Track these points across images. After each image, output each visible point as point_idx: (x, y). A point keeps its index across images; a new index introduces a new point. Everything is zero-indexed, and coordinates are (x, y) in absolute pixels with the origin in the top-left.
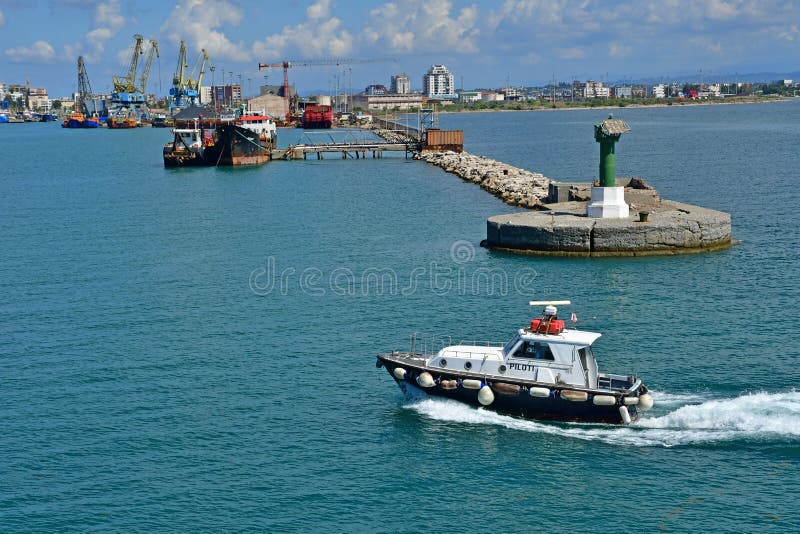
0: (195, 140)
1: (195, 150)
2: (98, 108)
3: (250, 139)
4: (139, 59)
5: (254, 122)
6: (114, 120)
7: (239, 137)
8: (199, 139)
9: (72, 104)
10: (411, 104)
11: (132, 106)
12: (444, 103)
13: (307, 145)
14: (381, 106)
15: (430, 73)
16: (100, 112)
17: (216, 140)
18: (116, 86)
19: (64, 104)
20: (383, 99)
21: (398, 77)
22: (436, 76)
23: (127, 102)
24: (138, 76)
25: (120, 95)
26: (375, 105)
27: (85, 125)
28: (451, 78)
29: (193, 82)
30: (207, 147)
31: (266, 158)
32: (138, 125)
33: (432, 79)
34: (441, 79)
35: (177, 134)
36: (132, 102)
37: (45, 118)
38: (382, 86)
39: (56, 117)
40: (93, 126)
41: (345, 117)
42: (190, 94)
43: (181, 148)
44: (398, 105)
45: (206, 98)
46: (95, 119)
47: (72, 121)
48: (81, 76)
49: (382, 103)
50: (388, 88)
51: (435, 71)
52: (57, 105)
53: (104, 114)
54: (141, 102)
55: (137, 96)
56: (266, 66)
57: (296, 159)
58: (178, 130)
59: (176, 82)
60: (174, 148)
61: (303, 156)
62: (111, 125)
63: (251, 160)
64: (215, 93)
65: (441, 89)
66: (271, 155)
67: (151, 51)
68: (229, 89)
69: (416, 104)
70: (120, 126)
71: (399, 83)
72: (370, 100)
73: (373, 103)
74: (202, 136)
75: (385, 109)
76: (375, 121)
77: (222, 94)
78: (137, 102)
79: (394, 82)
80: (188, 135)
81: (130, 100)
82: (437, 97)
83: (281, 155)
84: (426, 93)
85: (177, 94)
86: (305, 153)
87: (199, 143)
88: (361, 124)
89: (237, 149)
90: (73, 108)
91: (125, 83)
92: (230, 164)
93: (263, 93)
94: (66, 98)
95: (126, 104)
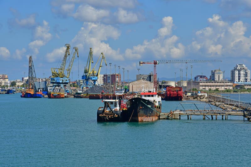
0: (116, 106)
1: (116, 111)
2: (42, 86)
3: (150, 106)
4: (68, 58)
5: (149, 96)
6: (52, 93)
7: (143, 105)
8: (118, 105)
9: (22, 83)
10: (226, 87)
11: (62, 85)
12: (246, 87)
13: (181, 111)
14: (207, 88)
15: (235, 69)
16: (43, 89)
17: (129, 106)
18: (53, 73)
19: (17, 84)
20: (208, 84)
21: (215, 71)
22: (239, 71)
23: (59, 83)
24: (66, 68)
25: (55, 79)
26: (204, 87)
27: (34, 96)
28: (249, 71)
29: (95, 72)
30: (123, 110)
31: (157, 118)
32: (66, 97)
33: (237, 72)
34: (242, 72)
35: (105, 102)
36: (62, 83)
37: (9, 92)
38: (205, 76)
39: (15, 91)
40: (39, 97)
41: (189, 94)
42: (94, 79)
43: (107, 110)
44: (218, 87)
45: (100, 82)
46: (40, 92)
47: (27, 93)
48: (30, 68)
49: (208, 86)
50: (209, 78)
51: (239, 68)
52: (13, 84)
53: (45, 90)
54: (67, 83)
55: (65, 80)
56: (143, 63)
57: (174, 119)
58: (106, 100)
59: (86, 72)
60: (103, 111)
61: (178, 117)
62: (50, 96)
63: (149, 119)
64: (105, 78)
65: (242, 79)
66: (159, 116)
67: (74, 54)
68: (113, 76)
69: (228, 87)
70: (55, 97)
71: (216, 74)
72: (201, 84)
73: (202, 86)
74: (120, 104)
75: (210, 90)
76: (209, 97)
77: (110, 79)
78: (65, 83)
79: (213, 74)
80: (112, 103)
81: (61, 82)
82: (240, 83)
83: (165, 117)
84: (232, 80)
85: (86, 78)
86: (180, 116)
87: (118, 108)
88: (201, 99)
89: (141, 112)
90: (23, 86)
91: (58, 71)
92: (137, 121)
93: (138, 79)
94: (18, 80)
95: (58, 84)
